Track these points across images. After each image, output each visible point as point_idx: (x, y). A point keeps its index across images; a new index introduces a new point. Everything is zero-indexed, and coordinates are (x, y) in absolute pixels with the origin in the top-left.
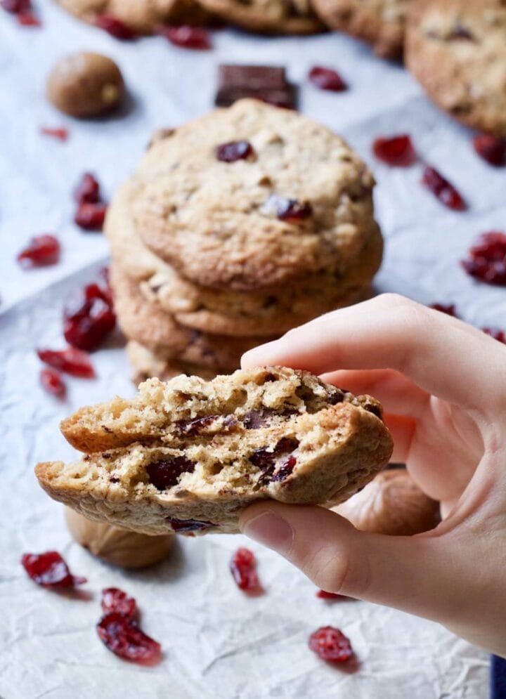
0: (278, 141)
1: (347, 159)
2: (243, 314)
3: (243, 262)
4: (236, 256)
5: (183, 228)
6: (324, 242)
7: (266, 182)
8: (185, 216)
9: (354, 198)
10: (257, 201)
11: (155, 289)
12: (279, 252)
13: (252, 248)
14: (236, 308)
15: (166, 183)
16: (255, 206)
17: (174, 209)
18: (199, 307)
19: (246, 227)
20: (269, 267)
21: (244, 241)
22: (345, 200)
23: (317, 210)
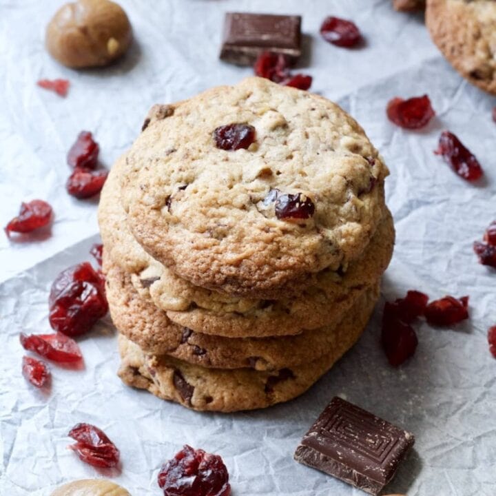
0: (283, 126)
1: (355, 149)
2: (238, 314)
3: (238, 264)
4: (231, 256)
5: (177, 222)
6: (326, 242)
7: (266, 174)
8: (178, 209)
9: (360, 193)
10: (257, 195)
11: (147, 283)
12: (277, 253)
13: (248, 248)
14: (229, 308)
15: (160, 170)
16: (254, 201)
17: (168, 201)
18: (191, 307)
19: (243, 224)
20: (266, 269)
21: (239, 240)
22: (351, 195)
23: (320, 206)
